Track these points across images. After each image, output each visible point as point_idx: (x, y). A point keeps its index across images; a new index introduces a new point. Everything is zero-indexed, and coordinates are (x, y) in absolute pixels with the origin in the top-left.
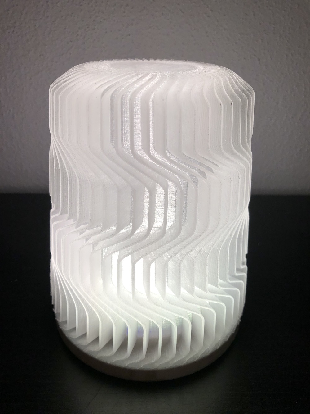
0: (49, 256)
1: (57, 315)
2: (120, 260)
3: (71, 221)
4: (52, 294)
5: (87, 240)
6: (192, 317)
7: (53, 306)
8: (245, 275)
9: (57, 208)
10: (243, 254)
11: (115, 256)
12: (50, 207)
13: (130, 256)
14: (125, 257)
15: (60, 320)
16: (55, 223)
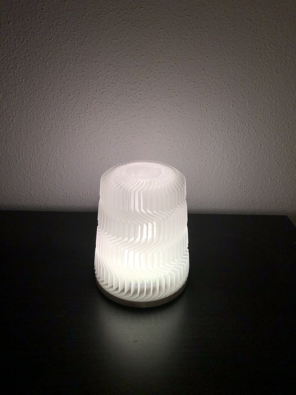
0: (95, 246)
1: (96, 275)
2: (128, 253)
3: (106, 233)
4: (95, 265)
5: (114, 244)
6: (160, 279)
7: (95, 270)
8: (188, 257)
9: (100, 226)
10: (186, 248)
11: (126, 251)
12: (97, 225)
13: (133, 251)
14: (131, 251)
15: (97, 276)
16: (99, 233)
